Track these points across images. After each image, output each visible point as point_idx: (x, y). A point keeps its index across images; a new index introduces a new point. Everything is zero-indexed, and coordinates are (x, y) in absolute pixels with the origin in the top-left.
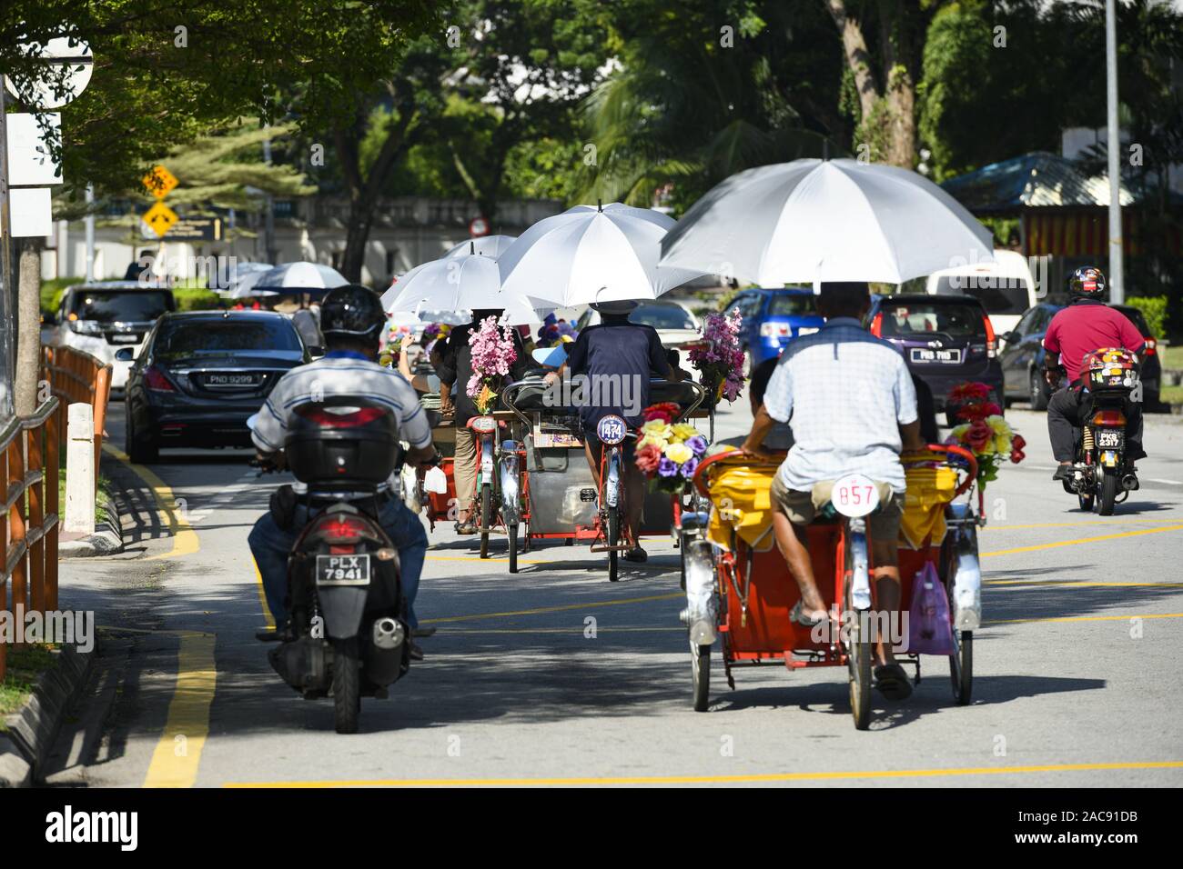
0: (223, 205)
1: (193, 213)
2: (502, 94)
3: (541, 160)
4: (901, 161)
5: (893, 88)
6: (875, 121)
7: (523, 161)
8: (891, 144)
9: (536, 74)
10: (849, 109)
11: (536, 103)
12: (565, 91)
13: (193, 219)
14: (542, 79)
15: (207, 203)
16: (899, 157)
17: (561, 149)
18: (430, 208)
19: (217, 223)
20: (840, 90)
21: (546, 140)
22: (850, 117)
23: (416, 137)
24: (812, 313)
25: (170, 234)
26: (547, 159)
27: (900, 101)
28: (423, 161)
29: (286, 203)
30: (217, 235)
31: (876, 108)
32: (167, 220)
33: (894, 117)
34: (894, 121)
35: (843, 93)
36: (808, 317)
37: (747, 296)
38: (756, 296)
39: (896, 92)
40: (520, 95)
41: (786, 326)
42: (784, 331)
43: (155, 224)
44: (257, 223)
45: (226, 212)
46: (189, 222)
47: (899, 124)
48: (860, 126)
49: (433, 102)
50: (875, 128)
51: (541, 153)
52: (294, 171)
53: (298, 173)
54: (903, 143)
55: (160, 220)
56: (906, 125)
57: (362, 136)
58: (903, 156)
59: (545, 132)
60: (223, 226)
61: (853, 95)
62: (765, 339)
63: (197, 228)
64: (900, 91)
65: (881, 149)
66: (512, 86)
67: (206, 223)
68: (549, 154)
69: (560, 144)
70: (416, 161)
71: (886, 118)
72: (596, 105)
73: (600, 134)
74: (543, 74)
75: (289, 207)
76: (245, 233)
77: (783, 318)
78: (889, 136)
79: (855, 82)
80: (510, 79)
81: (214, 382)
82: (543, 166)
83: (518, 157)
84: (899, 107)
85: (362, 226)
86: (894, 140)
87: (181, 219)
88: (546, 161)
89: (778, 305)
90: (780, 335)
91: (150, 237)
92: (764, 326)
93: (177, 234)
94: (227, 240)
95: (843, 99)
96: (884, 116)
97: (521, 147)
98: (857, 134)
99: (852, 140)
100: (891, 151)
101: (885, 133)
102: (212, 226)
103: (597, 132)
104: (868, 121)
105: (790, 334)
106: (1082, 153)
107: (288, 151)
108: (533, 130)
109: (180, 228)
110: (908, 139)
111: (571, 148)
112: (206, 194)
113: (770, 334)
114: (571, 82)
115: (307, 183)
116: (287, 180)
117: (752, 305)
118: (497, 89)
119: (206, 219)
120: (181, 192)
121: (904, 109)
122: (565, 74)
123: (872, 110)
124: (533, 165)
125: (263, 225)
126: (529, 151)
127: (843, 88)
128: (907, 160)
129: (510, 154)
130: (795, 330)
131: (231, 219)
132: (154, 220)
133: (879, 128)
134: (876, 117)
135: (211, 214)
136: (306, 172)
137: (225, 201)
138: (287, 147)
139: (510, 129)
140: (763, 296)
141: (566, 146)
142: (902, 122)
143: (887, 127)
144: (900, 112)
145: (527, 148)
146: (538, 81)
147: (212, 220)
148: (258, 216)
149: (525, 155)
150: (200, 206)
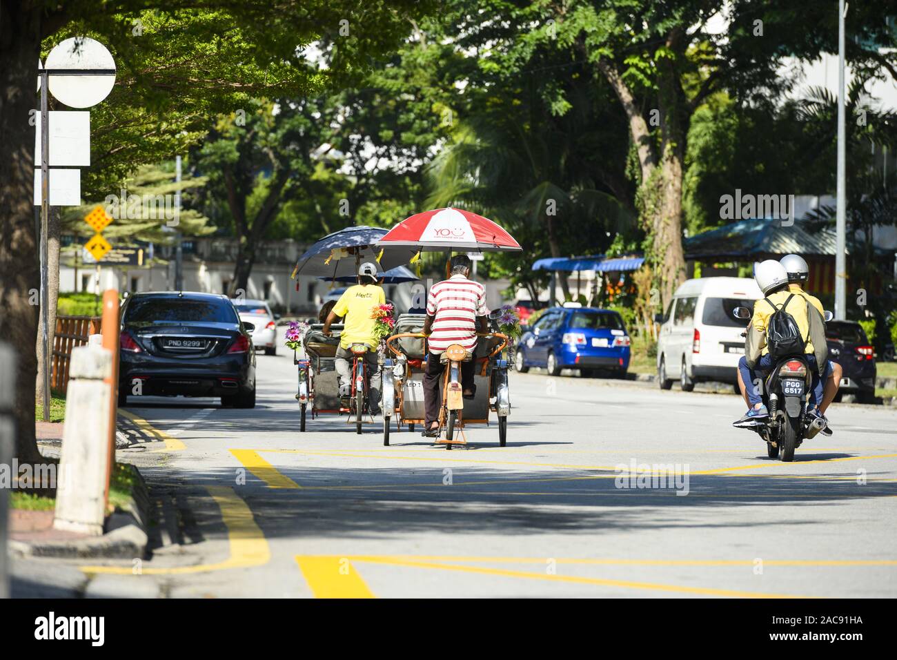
0: (144, 239)
1: (121, 245)
2: (356, 165)
3: (383, 216)
4: (672, 215)
5: (667, 160)
6: (652, 184)
7: (370, 217)
8: (664, 201)
9: (382, 150)
10: (633, 175)
11: (381, 172)
12: (404, 164)
13: (122, 248)
14: (387, 154)
15: (133, 238)
16: (670, 212)
17: (399, 208)
18: (298, 250)
19: (141, 252)
20: (626, 159)
21: (388, 202)
22: (634, 180)
23: (290, 194)
24: (603, 327)
25: (103, 260)
26: (388, 215)
27: (672, 169)
28: (293, 215)
29: (189, 242)
30: (140, 262)
31: (653, 175)
32: (103, 248)
33: (667, 181)
34: (667, 185)
35: (629, 162)
36: (599, 330)
37: (553, 313)
38: (559, 313)
39: (669, 162)
40: (369, 166)
41: (582, 336)
42: (580, 340)
43: (94, 251)
44: (170, 254)
45: (147, 244)
46: (119, 251)
47: (670, 187)
48: (640, 187)
49: (304, 169)
50: (652, 190)
51: (383, 211)
52: (200, 215)
53: (201, 217)
54: (673, 201)
55: (98, 248)
56: (676, 188)
57: (249, 191)
58: (673, 211)
59: (387, 195)
60: (146, 256)
61: (636, 164)
62: (566, 346)
63: (125, 256)
64: (672, 162)
65: (655, 206)
66: (364, 160)
67: (132, 252)
68: (389, 212)
69: (398, 205)
70: (289, 215)
71: (661, 183)
72: (438, 167)
73: (439, 190)
74: (387, 150)
75: (191, 245)
76: (161, 262)
77: (580, 329)
78: (662, 195)
79: (637, 154)
80: (362, 153)
81: (171, 345)
82: (384, 221)
83: (366, 214)
84: (671, 174)
85: (247, 261)
86: (666, 199)
87: (113, 248)
88: (387, 217)
89: (577, 319)
90: (578, 343)
91: (90, 261)
92: (566, 335)
93: (110, 259)
94: (147, 266)
95: (629, 167)
96: (659, 181)
97: (367, 206)
98: (638, 193)
99: (634, 198)
100: (664, 207)
101: (660, 193)
102: (136, 256)
103: (438, 187)
104: (646, 184)
105: (585, 342)
106: (808, 214)
107: (193, 202)
108: (378, 193)
109: (112, 255)
110: (677, 198)
111: (406, 207)
112: (132, 230)
113: (570, 341)
114: (409, 157)
115: (209, 224)
116: (194, 222)
117: (556, 320)
118: (352, 161)
119: (132, 249)
120: (114, 228)
121: (675, 175)
122: (405, 151)
123: (650, 175)
124: (377, 220)
125: (173, 258)
126: (374, 210)
127: (629, 158)
128: (676, 214)
129: (360, 212)
130: (589, 340)
131: (151, 250)
132: (93, 248)
133: (655, 189)
134: (653, 181)
135: (136, 246)
136: (208, 216)
137: (146, 237)
138: (192, 198)
139: (361, 192)
140: (565, 312)
141: (403, 206)
142: (673, 185)
143: (660, 189)
144: (672, 177)
145: (372, 206)
146: (383, 155)
147: (137, 250)
148: (170, 250)
149: (371, 212)
150: (127, 240)
